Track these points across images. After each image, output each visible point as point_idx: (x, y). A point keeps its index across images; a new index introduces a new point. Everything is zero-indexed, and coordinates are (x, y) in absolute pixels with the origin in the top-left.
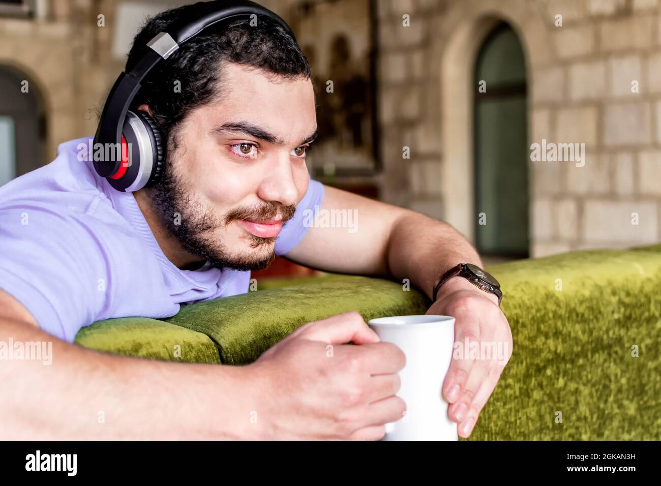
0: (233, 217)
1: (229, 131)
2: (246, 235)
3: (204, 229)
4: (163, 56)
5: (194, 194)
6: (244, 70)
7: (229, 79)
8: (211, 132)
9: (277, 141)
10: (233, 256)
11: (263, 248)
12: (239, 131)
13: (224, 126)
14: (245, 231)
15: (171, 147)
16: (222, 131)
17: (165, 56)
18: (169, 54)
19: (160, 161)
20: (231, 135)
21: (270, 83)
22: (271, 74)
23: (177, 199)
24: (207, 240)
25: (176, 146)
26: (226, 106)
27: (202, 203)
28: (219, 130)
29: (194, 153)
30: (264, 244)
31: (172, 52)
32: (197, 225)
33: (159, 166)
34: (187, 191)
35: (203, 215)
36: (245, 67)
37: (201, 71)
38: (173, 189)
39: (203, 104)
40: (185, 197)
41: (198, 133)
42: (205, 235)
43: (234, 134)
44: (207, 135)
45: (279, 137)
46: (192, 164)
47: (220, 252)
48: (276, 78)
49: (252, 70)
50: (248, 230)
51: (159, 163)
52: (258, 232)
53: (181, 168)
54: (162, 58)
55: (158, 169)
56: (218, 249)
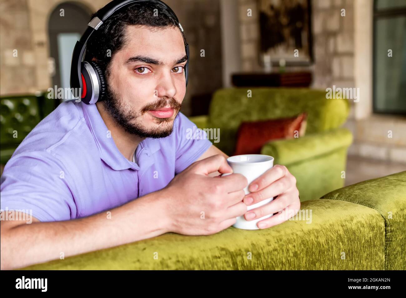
0: (145, 110)
1: (133, 62)
2: (153, 118)
3: (131, 119)
4: (95, 28)
5: (123, 100)
6: (136, 28)
7: (129, 34)
8: (124, 64)
9: (160, 63)
10: (149, 131)
11: (164, 124)
12: (137, 61)
13: (129, 59)
14: (153, 116)
15: (107, 76)
16: (129, 62)
17: (96, 28)
18: (98, 27)
19: (103, 85)
20: (134, 64)
21: (151, 32)
22: (151, 27)
23: (115, 103)
24: (134, 124)
25: (109, 75)
26: (129, 48)
27: (128, 104)
28: (127, 62)
29: (118, 77)
30: (164, 122)
31: (100, 26)
32: (127, 116)
33: (104, 87)
34: (119, 98)
35: (129, 111)
36: (136, 26)
37: (115, 33)
38: (112, 98)
39: (119, 50)
40: (118, 102)
41: (118, 66)
42: (133, 122)
43: (136, 63)
44: (122, 66)
45: (160, 61)
46: (118, 84)
47: (142, 130)
48: (154, 29)
49: (140, 27)
50: (154, 115)
51: (103, 86)
52: (159, 116)
53: (113, 86)
54: (95, 30)
55: (103, 89)
56: (141, 129)
